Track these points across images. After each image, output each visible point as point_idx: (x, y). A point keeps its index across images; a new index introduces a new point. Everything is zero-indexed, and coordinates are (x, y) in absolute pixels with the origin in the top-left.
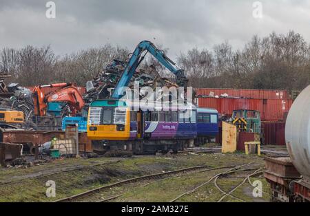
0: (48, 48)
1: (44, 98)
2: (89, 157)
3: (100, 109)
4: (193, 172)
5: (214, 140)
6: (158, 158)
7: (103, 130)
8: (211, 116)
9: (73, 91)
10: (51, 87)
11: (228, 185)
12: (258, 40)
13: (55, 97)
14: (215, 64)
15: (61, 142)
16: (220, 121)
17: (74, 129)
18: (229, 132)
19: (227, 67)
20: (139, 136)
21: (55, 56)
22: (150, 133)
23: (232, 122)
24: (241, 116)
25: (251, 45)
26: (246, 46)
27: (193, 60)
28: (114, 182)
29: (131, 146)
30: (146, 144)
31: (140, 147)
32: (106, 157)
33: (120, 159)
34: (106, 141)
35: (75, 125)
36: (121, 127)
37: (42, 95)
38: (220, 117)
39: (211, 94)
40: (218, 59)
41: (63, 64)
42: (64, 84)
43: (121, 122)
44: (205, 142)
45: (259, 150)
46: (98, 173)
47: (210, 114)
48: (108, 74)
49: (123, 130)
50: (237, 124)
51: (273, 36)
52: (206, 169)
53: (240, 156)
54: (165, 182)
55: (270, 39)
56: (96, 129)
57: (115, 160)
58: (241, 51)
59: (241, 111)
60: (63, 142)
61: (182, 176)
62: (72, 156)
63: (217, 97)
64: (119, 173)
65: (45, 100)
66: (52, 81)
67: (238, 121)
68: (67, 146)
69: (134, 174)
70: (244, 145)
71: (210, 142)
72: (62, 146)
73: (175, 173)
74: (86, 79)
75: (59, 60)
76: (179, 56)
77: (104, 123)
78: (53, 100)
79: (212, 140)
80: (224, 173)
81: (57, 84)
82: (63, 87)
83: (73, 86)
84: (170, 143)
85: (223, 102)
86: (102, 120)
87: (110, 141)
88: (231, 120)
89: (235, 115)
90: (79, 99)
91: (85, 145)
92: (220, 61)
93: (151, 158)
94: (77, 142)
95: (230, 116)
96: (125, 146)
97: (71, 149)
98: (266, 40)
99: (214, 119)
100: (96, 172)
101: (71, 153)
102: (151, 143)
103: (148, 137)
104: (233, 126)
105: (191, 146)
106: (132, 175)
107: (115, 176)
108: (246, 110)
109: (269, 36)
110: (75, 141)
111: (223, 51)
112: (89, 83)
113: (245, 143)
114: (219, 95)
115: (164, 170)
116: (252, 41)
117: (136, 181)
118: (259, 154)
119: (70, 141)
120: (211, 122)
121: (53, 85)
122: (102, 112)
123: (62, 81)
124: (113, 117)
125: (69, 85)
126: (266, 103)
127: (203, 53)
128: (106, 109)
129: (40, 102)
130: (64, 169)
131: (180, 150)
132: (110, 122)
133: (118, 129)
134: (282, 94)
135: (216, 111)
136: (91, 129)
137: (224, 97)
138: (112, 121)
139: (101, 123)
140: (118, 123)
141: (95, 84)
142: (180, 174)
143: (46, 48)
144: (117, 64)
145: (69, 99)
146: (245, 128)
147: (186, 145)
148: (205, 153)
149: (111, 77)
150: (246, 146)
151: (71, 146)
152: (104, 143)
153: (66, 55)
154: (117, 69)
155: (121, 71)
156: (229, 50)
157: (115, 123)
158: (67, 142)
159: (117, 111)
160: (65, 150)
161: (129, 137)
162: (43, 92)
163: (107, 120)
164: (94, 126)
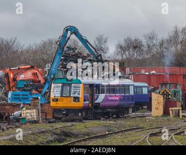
0: (16, 39)
2: (50, 122)
3: (61, 85)
4: (130, 132)
5: (146, 107)
6: (102, 122)
7: (63, 101)
8: (143, 88)
9: (36, 71)
10: (19, 69)
11: (158, 141)
13: (22, 77)
14: (145, 49)
15: (27, 111)
16: (150, 92)
17: (37, 101)
18: (157, 100)
19: (154, 50)
20: (90, 105)
21: (21, 45)
22: (99, 103)
23: (159, 93)
24: (166, 88)
25: (173, 33)
26: (169, 33)
27: (128, 46)
28: (69, 141)
29: (84, 113)
31: (91, 113)
32: (62, 122)
33: (73, 123)
34: (65, 110)
35: (38, 98)
36: (76, 99)
37: (12, 76)
38: (150, 89)
39: (143, 72)
40: (148, 44)
41: (27, 51)
42: (29, 66)
43: (76, 95)
44: (139, 109)
45: (181, 114)
46: (57, 134)
47: (142, 87)
48: (62, 58)
49: (79, 101)
50: (163, 94)
52: (140, 130)
53: (166, 119)
54: (108, 140)
56: (57, 100)
57: (69, 124)
58: (165, 38)
59: (166, 84)
60: (29, 111)
61: (121, 136)
62: (36, 122)
63: (147, 73)
64: (73, 134)
65: (14, 79)
66: (19, 64)
67: (163, 92)
68: (32, 114)
69: (84, 135)
70: (169, 110)
71: (142, 108)
72: (28, 114)
73: (117, 133)
74: (45, 62)
75: (24, 48)
76: (117, 43)
77: (64, 95)
78: (20, 79)
79: (144, 107)
80: (154, 132)
81: (24, 67)
82: (28, 69)
83: (35, 68)
85: (152, 77)
86: (62, 93)
87: (68, 109)
88: (158, 91)
89: (162, 87)
90: (41, 78)
91: (46, 113)
92: (149, 46)
93: (97, 122)
94: (40, 111)
95: (158, 88)
96: (80, 114)
97: (35, 117)
98: (184, 29)
99: (145, 91)
100: (55, 134)
101: (36, 119)
102: (99, 111)
103: (97, 106)
104: (160, 96)
105: (130, 112)
106: (82, 136)
107: (70, 136)
108: (170, 84)
110: (38, 110)
111: (151, 38)
112: (48, 65)
113: (170, 109)
114: (149, 72)
115: (107, 131)
117: (86, 140)
118: (181, 117)
119: (34, 111)
120: (143, 93)
121: (21, 67)
122: (62, 87)
123: (27, 64)
124: (70, 91)
125: (32, 67)
126: (185, 78)
127: (135, 40)
128: (65, 85)
129: (10, 81)
130: (30, 132)
131: (121, 115)
132: (68, 95)
133: (75, 101)
135: (146, 85)
136: (53, 100)
137: (153, 74)
138: (70, 94)
139: (62, 96)
140: (74, 96)
142: (120, 134)
143: (14, 39)
144: (69, 50)
145: (33, 78)
146: (170, 97)
147: (126, 112)
148: (139, 117)
149: (65, 60)
150: (171, 112)
151: (35, 114)
152: (63, 111)
153: (30, 44)
154: (69, 54)
155: (72, 55)
156: (155, 37)
157: (72, 96)
158: (32, 111)
159: (74, 87)
160: (30, 117)
161: (83, 106)
162: (12, 73)
163: (66, 93)
164: (56, 98)
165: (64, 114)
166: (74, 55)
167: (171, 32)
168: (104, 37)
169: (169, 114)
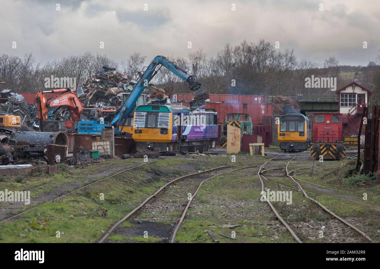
0: (30, 56)
1: (46, 103)
2: (123, 158)
3: (145, 114)
7: (148, 133)
9: (73, 96)
10: (53, 92)
12: (230, 48)
15: (99, 143)
18: (234, 133)
20: (178, 138)
22: (186, 136)
25: (224, 53)
26: (218, 54)
29: (171, 148)
30: (183, 146)
31: (178, 148)
32: (136, 157)
34: (151, 143)
35: (111, 128)
37: (44, 100)
40: (193, 66)
45: (263, 152)
48: (98, 80)
49: (167, 133)
51: (244, 44)
55: (241, 47)
56: (140, 132)
60: (102, 143)
62: (109, 157)
65: (47, 105)
68: (105, 147)
70: (249, 146)
72: (100, 148)
75: (41, 67)
77: (149, 126)
78: (54, 105)
81: (58, 90)
82: (63, 93)
83: (72, 92)
84: (198, 144)
86: (146, 123)
87: (154, 143)
89: (228, 118)
90: (78, 104)
94: (114, 145)
96: (168, 148)
97: (109, 150)
98: (237, 49)
101: (109, 153)
102: (185, 145)
103: (184, 139)
104: (237, 128)
105: (213, 146)
108: (239, 114)
109: (240, 45)
110: (112, 143)
111: (198, 58)
113: (250, 144)
116: (224, 49)
118: (263, 155)
119: (108, 143)
121: (54, 90)
122: (147, 116)
124: (156, 122)
125: (68, 91)
126: (246, 108)
128: (151, 114)
129: (43, 107)
132: (154, 126)
133: (162, 133)
134: (260, 99)
136: (136, 132)
138: (156, 125)
139: (146, 127)
141: (86, 90)
144: (106, 71)
145: (69, 104)
147: (210, 146)
149: (101, 83)
150: (251, 148)
151: (109, 147)
152: (149, 145)
153: (48, 62)
154: (107, 76)
155: (110, 78)
156: (203, 58)
157: (159, 127)
158: (105, 143)
159: (161, 116)
160: (103, 151)
161: (171, 139)
162: (45, 97)
163: (151, 124)
164: (139, 129)
165: (149, 148)
166: (112, 77)
167: (221, 52)
168: (141, 56)
169: (249, 151)
